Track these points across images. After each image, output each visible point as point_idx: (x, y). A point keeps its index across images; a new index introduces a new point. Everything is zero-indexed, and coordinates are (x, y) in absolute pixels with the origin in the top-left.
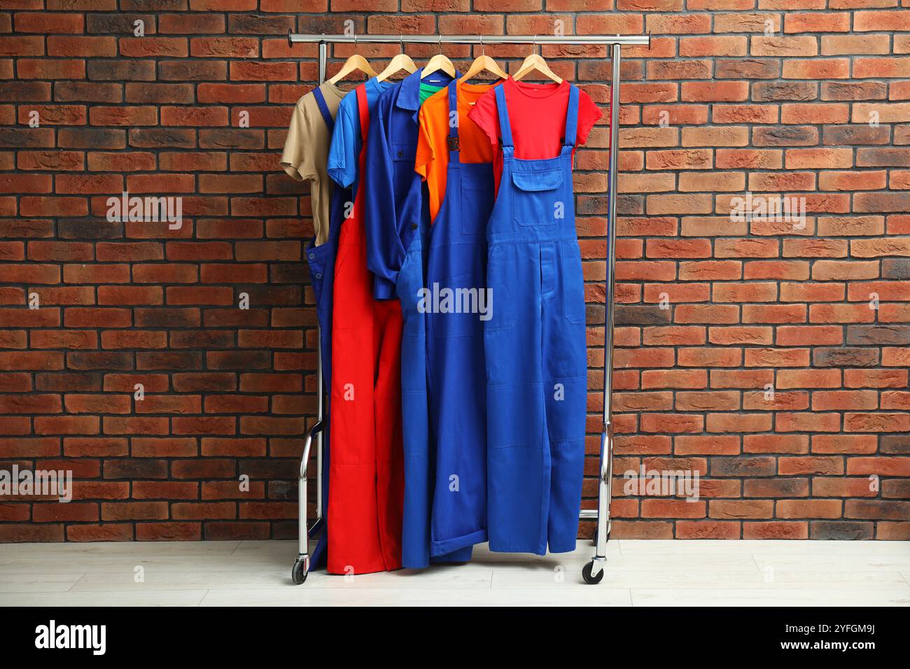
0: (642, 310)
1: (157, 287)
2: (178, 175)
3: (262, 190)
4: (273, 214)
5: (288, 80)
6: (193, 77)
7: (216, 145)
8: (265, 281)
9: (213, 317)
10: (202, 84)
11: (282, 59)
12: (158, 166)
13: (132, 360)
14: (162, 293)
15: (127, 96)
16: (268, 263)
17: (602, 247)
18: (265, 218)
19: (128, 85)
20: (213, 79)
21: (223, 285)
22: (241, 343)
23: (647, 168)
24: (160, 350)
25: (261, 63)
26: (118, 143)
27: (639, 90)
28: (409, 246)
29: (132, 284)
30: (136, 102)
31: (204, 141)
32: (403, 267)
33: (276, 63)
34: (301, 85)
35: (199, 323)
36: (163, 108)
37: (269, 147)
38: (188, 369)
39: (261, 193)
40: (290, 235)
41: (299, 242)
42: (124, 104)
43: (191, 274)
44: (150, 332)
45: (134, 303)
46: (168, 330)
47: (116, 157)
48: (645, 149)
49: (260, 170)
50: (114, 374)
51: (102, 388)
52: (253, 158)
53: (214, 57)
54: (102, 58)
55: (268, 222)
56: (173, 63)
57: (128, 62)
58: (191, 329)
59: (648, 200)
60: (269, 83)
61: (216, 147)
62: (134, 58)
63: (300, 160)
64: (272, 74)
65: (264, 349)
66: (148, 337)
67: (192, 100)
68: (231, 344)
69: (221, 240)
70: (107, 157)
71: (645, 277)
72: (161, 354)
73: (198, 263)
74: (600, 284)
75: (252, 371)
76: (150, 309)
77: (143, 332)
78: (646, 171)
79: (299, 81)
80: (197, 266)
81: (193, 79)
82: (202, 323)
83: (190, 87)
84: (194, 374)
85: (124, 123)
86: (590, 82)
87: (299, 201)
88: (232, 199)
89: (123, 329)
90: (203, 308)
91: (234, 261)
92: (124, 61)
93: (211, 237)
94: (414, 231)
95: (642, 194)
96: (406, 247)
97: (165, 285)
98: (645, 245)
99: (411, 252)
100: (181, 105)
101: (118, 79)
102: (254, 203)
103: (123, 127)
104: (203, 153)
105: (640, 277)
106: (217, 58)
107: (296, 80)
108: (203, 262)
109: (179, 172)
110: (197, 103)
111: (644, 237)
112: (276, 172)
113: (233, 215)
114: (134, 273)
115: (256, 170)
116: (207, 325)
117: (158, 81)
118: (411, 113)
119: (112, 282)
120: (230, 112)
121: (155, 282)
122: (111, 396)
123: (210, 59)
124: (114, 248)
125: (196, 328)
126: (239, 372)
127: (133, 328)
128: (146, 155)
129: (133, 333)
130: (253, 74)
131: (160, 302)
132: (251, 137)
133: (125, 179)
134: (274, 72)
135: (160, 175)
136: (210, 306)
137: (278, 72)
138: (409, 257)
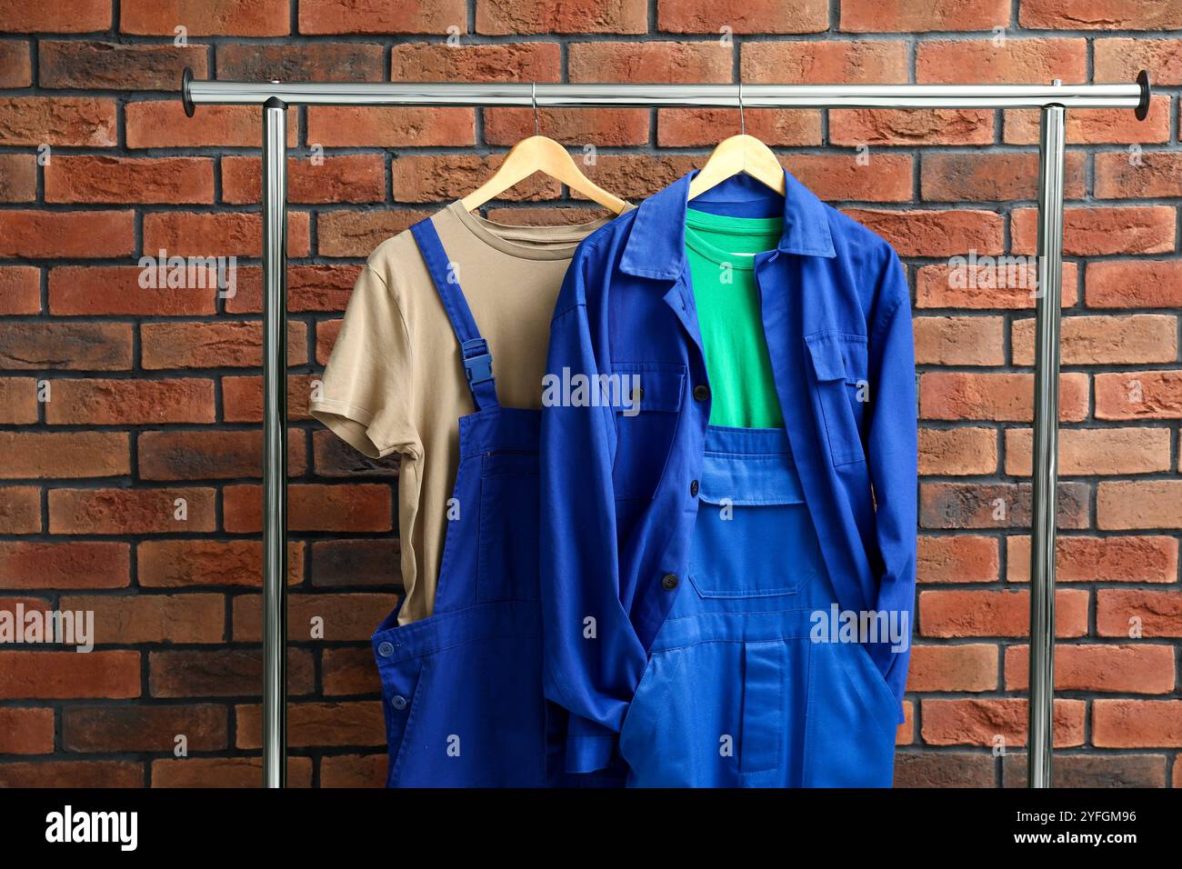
0: (1090, 765)
3: (126, 470)
4: (155, 529)
5: (192, 201)
8: (136, 692)
11: (177, 150)
16: (145, 648)
17: (985, 608)
18: (136, 539)
21: (28, 702)
23: (1099, 414)
25: (122, 160)
27: (1078, 224)
28: (654, 635)
33: (162, 160)
34: (223, 215)
37: (146, 364)
39: (125, 475)
40: (197, 579)
41: (222, 596)
48: (1092, 369)
49: (123, 420)
52: (107, 392)
53: (6, 146)
55: (144, 549)
59: (1100, 493)
60: (143, 209)
63: (374, 404)
64: (151, 187)
71: (1096, 684)
74: (981, 701)
78: (1094, 422)
79: (220, 204)
86: (953, 204)
87: (220, 497)
88: (51, 493)
94: (671, 595)
95: (1086, 478)
96: (647, 637)
98: (1094, 603)
99: (662, 650)
105: (1082, 683)
106: (14, 146)
107: (211, 202)
111: (1093, 586)
112: (162, 426)
113: (54, 530)
115: (113, 421)
120: (46, 279)
130: (102, 186)
132: (100, 340)
134: (155, 182)
137: (166, 181)
138: (658, 661)
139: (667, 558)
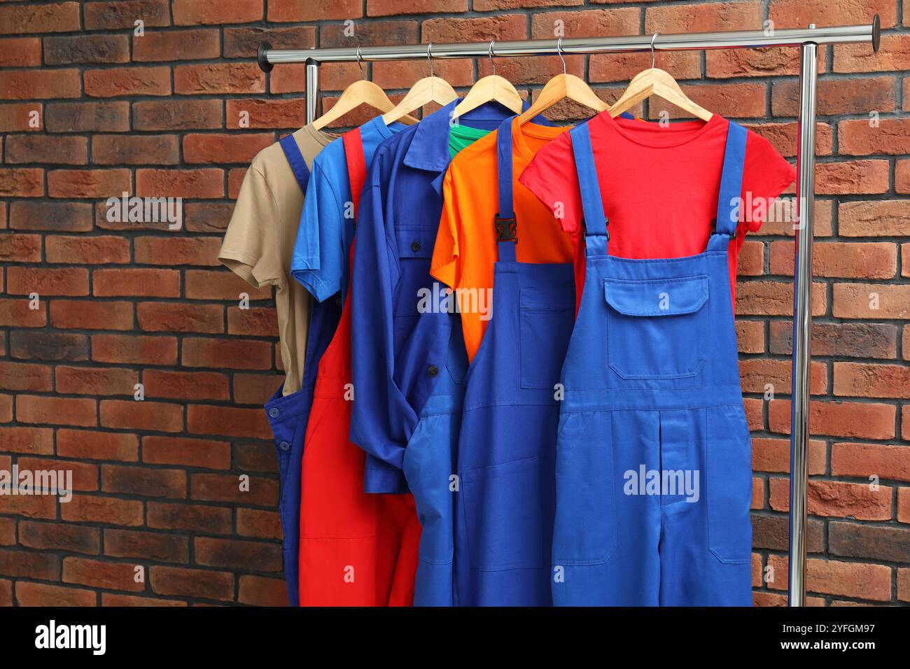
1: (130, 436)
2: (158, 270)
6: (178, 125)
7: (207, 226)
9: (202, 486)
10: (190, 135)
12: (133, 256)
13: (98, 539)
14: (137, 444)
15: (94, 154)
19: (96, 138)
20: (205, 128)
21: (216, 438)
22: (241, 529)
23: (903, 274)
24: (134, 528)
25: (269, 101)
26: (83, 223)
27: (888, 130)
28: (423, 405)
29: (100, 428)
30: (104, 162)
31: (193, 221)
32: (413, 441)
33: (290, 101)
35: (185, 492)
36: (139, 171)
38: (169, 560)
39: (269, 300)
42: (90, 166)
43: (174, 418)
44: (121, 501)
45: (101, 457)
46: (144, 499)
47: (79, 242)
50: (76, 558)
51: (61, 578)
53: (206, 95)
54: (63, 100)
56: (151, 104)
57: (94, 104)
58: (175, 501)
59: (905, 332)
60: (279, 132)
61: (207, 229)
62: (103, 98)
64: (284, 118)
65: (273, 541)
66: (118, 508)
67: (176, 160)
68: (226, 529)
69: (214, 370)
70: (69, 243)
72: (134, 535)
73: (183, 402)
75: (256, 574)
76: (122, 467)
77: (111, 500)
78: (901, 279)
80: (182, 408)
81: (177, 128)
82: (189, 493)
83: (174, 139)
84: (178, 569)
85: (90, 194)
88: (229, 309)
89: (86, 493)
90: (190, 471)
91: (231, 403)
92: (90, 103)
93: (200, 365)
94: (434, 380)
96: (417, 409)
97: (141, 433)
99: (426, 416)
100: (162, 167)
101: (82, 130)
102: (259, 315)
103: (89, 200)
104: (190, 239)
106: (210, 95)
108: (191, 402)
109: (160, 267)
110: (185, 164)
111: (898, 401)
113: (230, 332)
114: (101, 412)
116: (194, 497)
117: (133, 132)
118: (434, 174)
119: (73, 424)
120: (226, 176)
121: (128, 428)
122: (72, 590)
123: (200, 96)
124: (78, 374)
125: (180, 501)
126: (238, 574)
127: (99, 493)
128: (116, 240)
129: (100, 500)
130: (258, 118)
131: (135, 459)
133: (91, 275)
135: (135, 270)
136: (199, 470)
137: (292, 114)
138: (424, 424)
139: (431, 355)
